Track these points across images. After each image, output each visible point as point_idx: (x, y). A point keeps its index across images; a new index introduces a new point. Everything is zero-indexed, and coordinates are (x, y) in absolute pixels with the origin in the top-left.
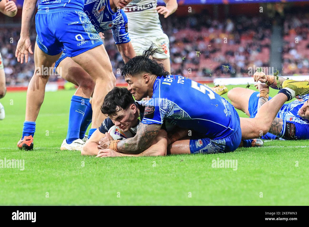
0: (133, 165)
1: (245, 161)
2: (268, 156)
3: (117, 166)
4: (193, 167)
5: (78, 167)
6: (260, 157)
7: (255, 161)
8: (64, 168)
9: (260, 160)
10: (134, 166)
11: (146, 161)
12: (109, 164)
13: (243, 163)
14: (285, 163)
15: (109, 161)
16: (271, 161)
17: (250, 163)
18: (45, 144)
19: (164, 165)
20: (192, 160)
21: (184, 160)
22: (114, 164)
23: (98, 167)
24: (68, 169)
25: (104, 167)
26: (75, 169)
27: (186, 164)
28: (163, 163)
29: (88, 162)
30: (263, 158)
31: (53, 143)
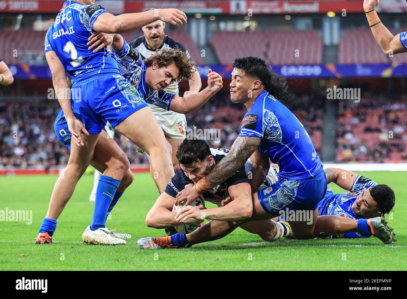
0: (161, 263)
1: (290, 261)
2: (317, 256)
3: (143, 264)
4: (230, 267)
5: (97, 265)
6: (308, 257)
7: (301, 261)
8: (81, 265)
9: (308, 260)
10: (162, 265)
11: (176, 259)
12: (133, 261)
13: (288, 263)
14: (337, 265)
15: (133, 258)
16: (321, 261)
17: (296, 263)
18: (59, 237)
19: (197, 264)
20: (229, 259)
21: (220, 259)
22: (139, 262)
23: (120, 265)
24: (86, 267)
25: (127, 265)
26: (93, 267)
27: (222, 264)
28: (196, 262)
29: (109, 259)
30: (311, 258)
31: (69, 237)
